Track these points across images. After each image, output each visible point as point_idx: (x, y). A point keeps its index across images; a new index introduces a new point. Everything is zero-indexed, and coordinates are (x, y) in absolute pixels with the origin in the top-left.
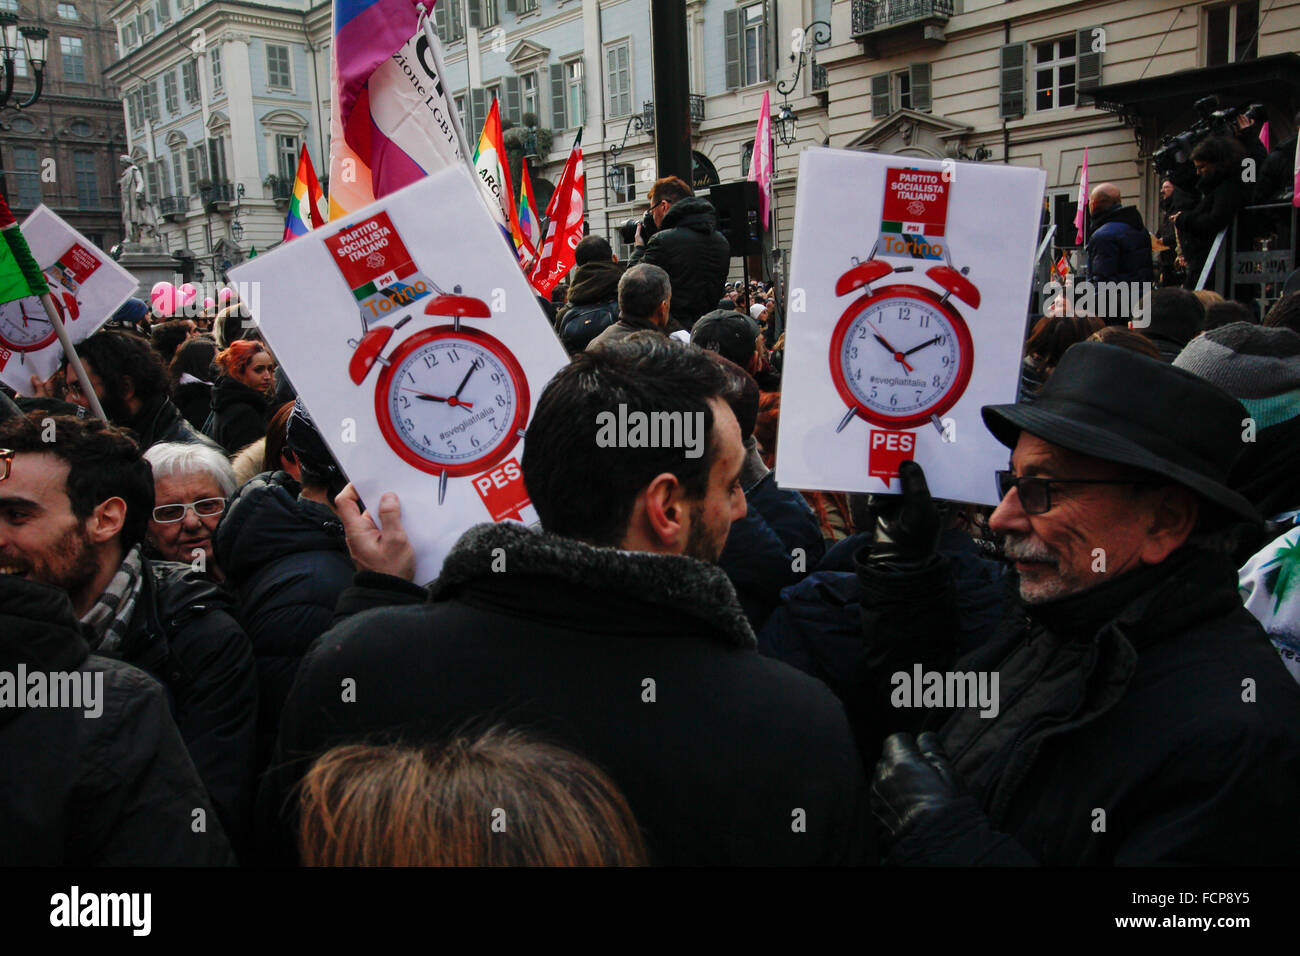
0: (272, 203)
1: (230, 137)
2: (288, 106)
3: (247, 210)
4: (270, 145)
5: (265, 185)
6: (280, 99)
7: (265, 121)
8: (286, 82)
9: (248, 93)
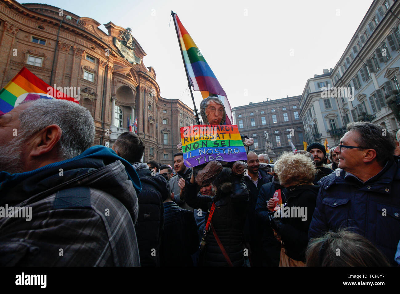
0: (330, 137)
1: (317, 123)
2: (331, 112)
3: (323, 139)
4: (328, 122)
5: (327, 132)
6: (329, 111)
7: (326, 117)
8: (330, 107)
9: (320, 111)
